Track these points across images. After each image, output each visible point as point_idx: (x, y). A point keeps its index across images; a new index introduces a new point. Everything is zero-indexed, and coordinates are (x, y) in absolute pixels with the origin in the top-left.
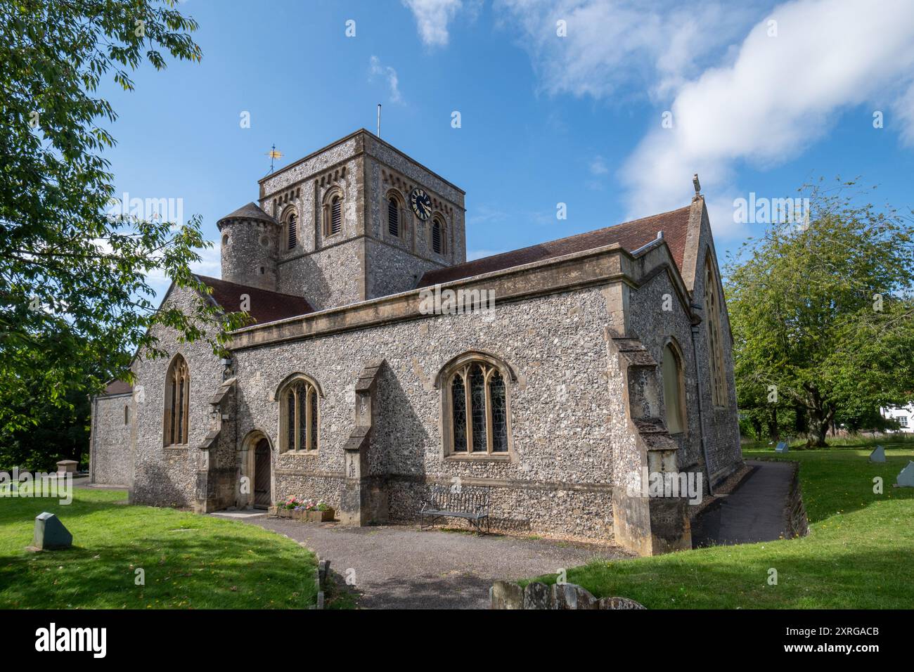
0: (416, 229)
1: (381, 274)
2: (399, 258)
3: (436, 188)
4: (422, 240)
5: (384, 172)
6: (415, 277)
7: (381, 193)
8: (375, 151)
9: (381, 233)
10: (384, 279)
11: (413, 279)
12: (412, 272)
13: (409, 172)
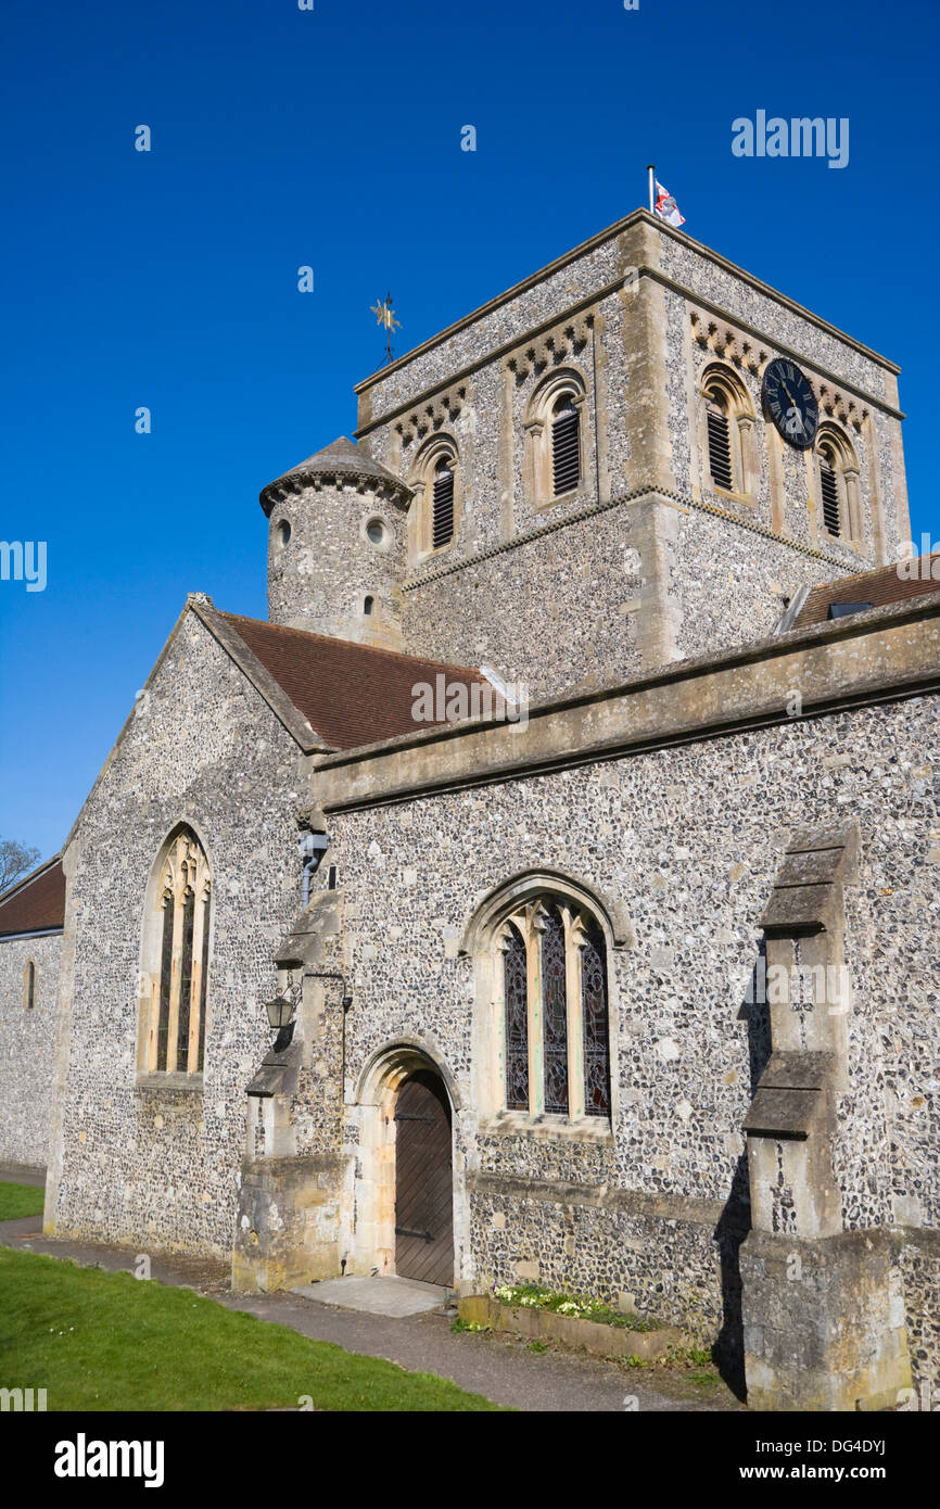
0: (781, 470)
1: (698, 594)
2: (742, 547)
3: (824, 358)
4: (798, 498)
5: (694, 319)
6: (786, 601)
7: (691, 374)
8: (670, 266)
9: (693, 479)
10: (707, 607)
11: (780, 606)
12: (777, 589)
13: (758, 316)
